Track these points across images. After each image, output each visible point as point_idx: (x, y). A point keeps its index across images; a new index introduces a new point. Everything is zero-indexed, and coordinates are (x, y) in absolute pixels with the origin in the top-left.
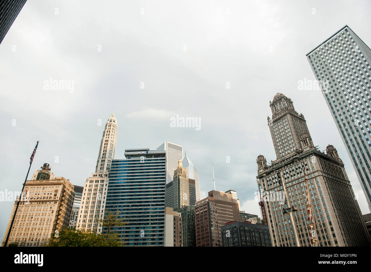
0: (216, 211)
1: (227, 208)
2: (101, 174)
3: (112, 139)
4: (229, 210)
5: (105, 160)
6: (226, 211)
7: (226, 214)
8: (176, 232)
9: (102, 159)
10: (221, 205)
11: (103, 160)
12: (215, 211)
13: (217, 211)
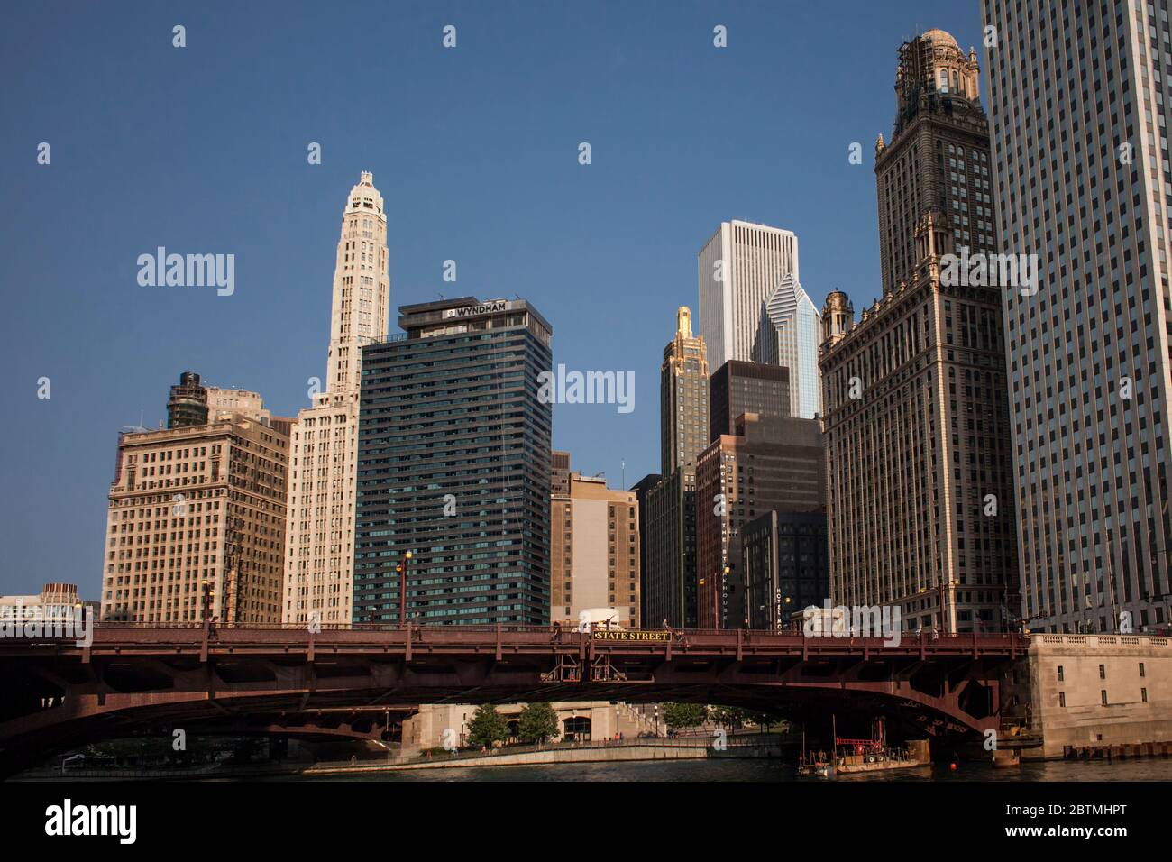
0: (751, 478)
1: (795, 465)
2: (341, 394)
3: (366, 273)
4: (802, 471)
5: (348, 348)
6: (790, 475)
7: (788, 486)
8: (617, 550)
9: (340, 346)
10: (772, 458)
11: (344, 349)
12: (748, 478)
13: (755, 478)
